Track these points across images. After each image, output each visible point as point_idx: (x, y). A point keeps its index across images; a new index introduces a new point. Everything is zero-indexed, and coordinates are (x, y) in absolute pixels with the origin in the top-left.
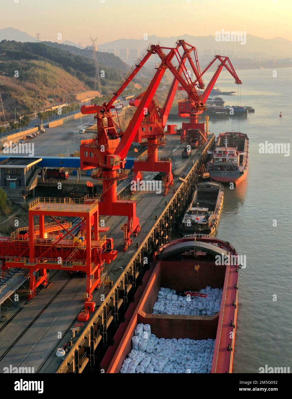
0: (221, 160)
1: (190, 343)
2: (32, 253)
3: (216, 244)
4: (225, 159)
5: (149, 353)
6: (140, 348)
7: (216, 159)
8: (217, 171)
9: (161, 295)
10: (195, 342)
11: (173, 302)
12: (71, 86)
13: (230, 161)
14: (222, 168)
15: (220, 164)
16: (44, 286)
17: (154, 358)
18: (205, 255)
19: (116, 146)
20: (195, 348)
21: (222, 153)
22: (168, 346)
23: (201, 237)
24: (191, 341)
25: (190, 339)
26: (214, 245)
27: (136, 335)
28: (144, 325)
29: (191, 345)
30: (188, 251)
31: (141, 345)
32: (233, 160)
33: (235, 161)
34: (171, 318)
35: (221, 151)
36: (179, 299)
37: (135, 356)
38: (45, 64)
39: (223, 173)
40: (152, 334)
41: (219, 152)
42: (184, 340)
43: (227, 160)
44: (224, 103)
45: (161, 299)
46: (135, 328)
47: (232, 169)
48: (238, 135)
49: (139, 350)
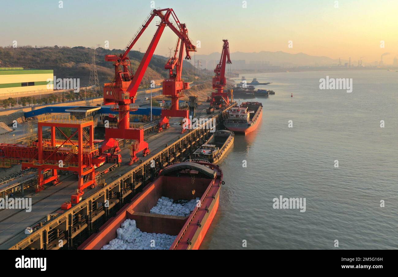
0: (235, 116)
1: (166, 237)
2: (40, 156)
3: (208, 166)
4: (238, 115)
5: (129, 243)
6: (123, 238)
7: (231, 115)
8: (231, 123)
9: (160, 202)
10: (170, 237)
11: (168, 207)
12: (151, 76)
13: (241, 116)
14: (235, 121)
15: (233, 118)
16: (54, 184)
17: (129, 246)
18: (197, 173)
19: (128, 86)
20: (168, 242)
21: (236, 111)
22: (147, 238)
23: (199, 161)
24: (167, 236)
25: (167, 235)
26: (206, 166)
27: (122, 227)
28: (131, 220)
29: (166, 239)
30: (184, 169)
31: (123, 236)
32: (243, 116)
33: (245, 116)
34: (152, 216)
35: (235, 110)
36: (172, 205)
37: (114, 243)
38: (135, 61)
39: (235, 125)
40: (137, 228)
41: (234, 110)
42: (161, 235)
43: (239, 116)
44: (255, 89)
45: (159, 204)
46: (123, 221)
47: (242, 123)
48: (255, 104)
49: (122, 239)
